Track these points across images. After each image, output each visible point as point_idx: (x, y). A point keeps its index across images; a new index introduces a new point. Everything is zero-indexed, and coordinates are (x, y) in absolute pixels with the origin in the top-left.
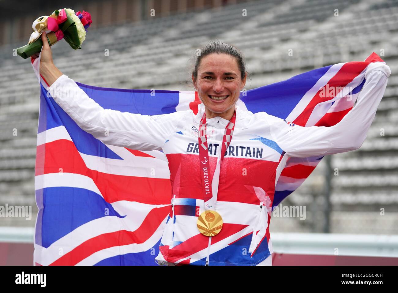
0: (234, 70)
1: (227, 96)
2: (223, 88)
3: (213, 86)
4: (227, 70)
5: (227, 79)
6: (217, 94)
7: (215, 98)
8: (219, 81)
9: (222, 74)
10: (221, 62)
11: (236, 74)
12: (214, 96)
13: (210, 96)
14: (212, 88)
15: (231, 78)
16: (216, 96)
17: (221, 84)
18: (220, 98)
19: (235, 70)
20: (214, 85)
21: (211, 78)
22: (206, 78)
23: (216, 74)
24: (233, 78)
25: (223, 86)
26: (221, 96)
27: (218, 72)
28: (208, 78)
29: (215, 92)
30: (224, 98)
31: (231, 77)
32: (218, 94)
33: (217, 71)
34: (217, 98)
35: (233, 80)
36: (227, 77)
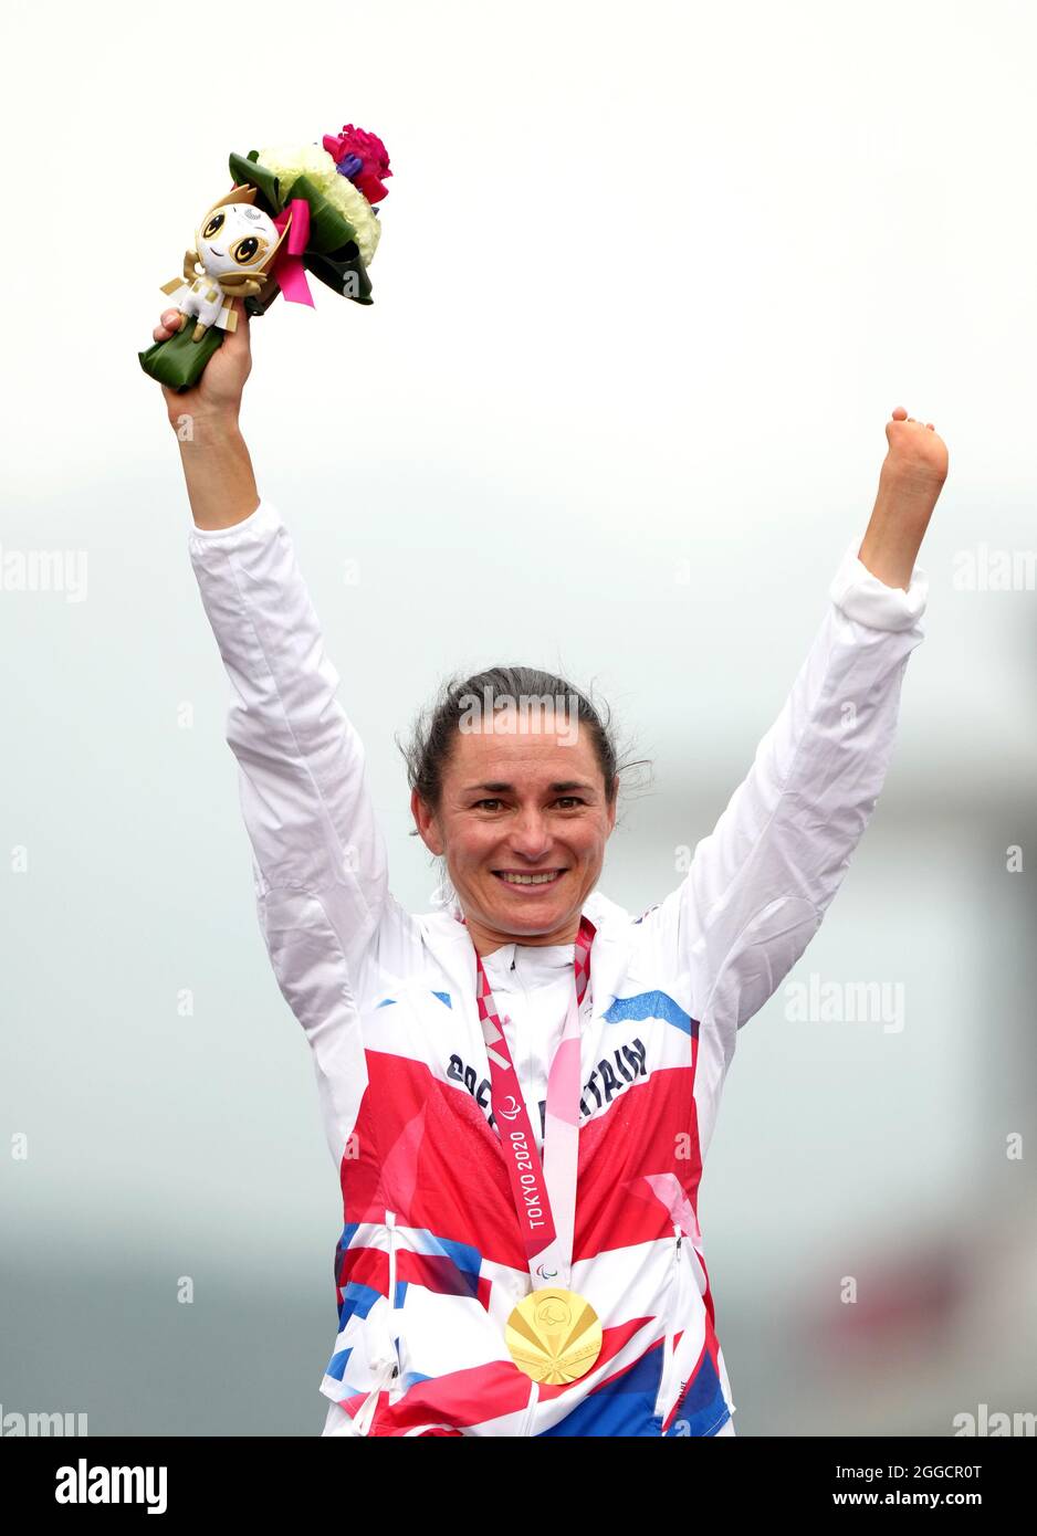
0: (583, 773)
1: (561, 872)
2: (550, 843)
3: (510, 835)
4: (561, 772)
5: (558, 805)
6: (529, 863)
7: (518, 879)
8: (531, 815)
9: (545, 787)
10: (534, 745)
11: (591, 789)
12: (515, 873)
13: (498, 874)
14: (505, 841)
15: (575, 803)
16: (522, 874)
17: (540, 827)
18: (538, 880)
19: (587, 774)
20: (517, 831)
21: (500, 807)
22: (482, 805)
23: (521, 790)
24: (581, 802)
25: (548, 835)
26: (542, 873)
27: (529, 784)
28: (488, 804)
29: (519, 855)
30: (552, 878)
31: (572, 799)
32: (531, 862)
33: (525, 780)
34: (526, 880)
35: (582, 808)
36: (562, 797)
